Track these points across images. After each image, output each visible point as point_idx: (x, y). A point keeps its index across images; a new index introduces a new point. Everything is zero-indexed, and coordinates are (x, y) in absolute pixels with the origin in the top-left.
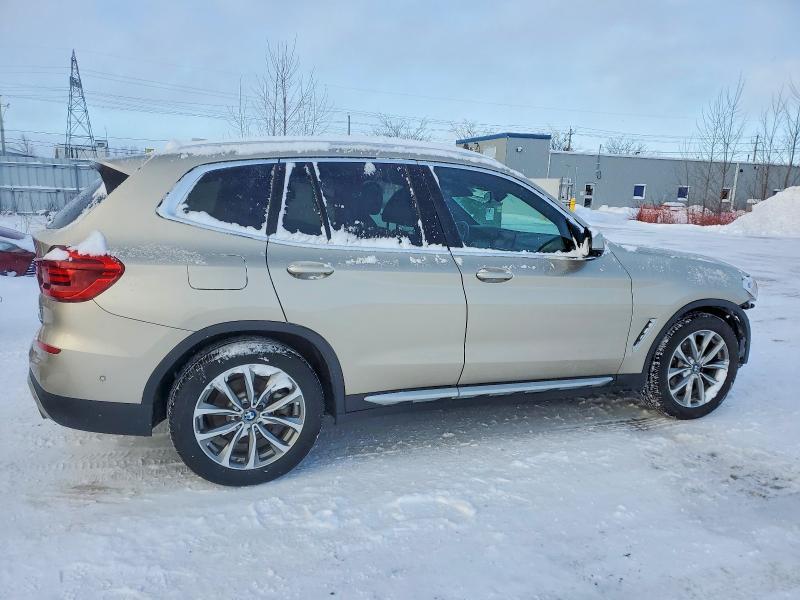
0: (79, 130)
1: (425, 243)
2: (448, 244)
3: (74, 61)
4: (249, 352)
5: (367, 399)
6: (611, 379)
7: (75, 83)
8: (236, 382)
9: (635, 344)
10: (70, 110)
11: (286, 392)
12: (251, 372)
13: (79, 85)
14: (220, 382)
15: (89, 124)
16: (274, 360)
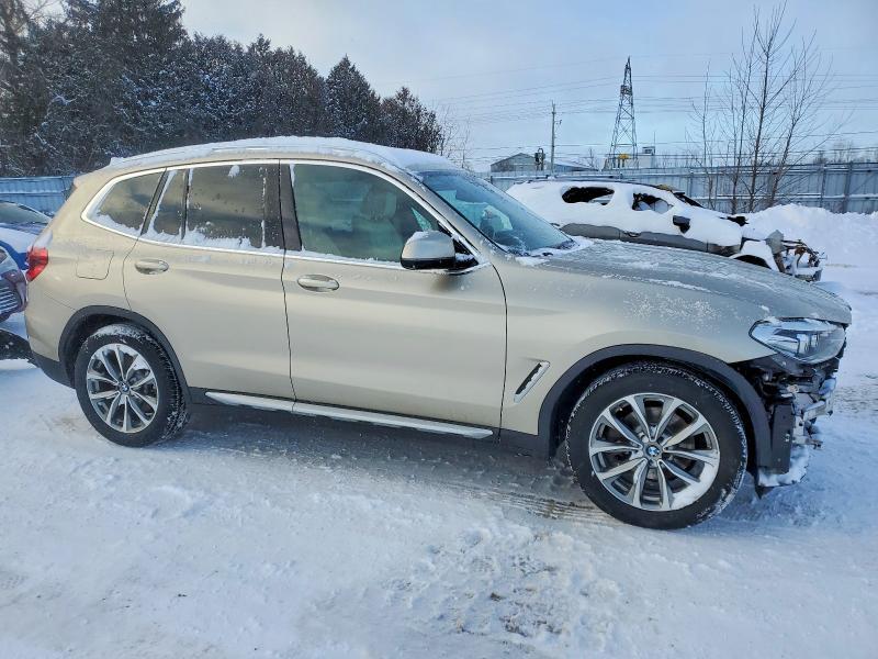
0: (624, 139)
1: (264, 244)
2: (285, 248)
3: (628, 68)
4: (113, 334)
5: (208, 394)
6: (491, 433)
7: (626, 91)
8: (111, 357)
9: (518, 392)
10: (618, 119)
11: (143, 372)
12: (120, 351)
13: (630, 93)
14: (100, 354)
15: (634, 131)
16: (130, 342)
